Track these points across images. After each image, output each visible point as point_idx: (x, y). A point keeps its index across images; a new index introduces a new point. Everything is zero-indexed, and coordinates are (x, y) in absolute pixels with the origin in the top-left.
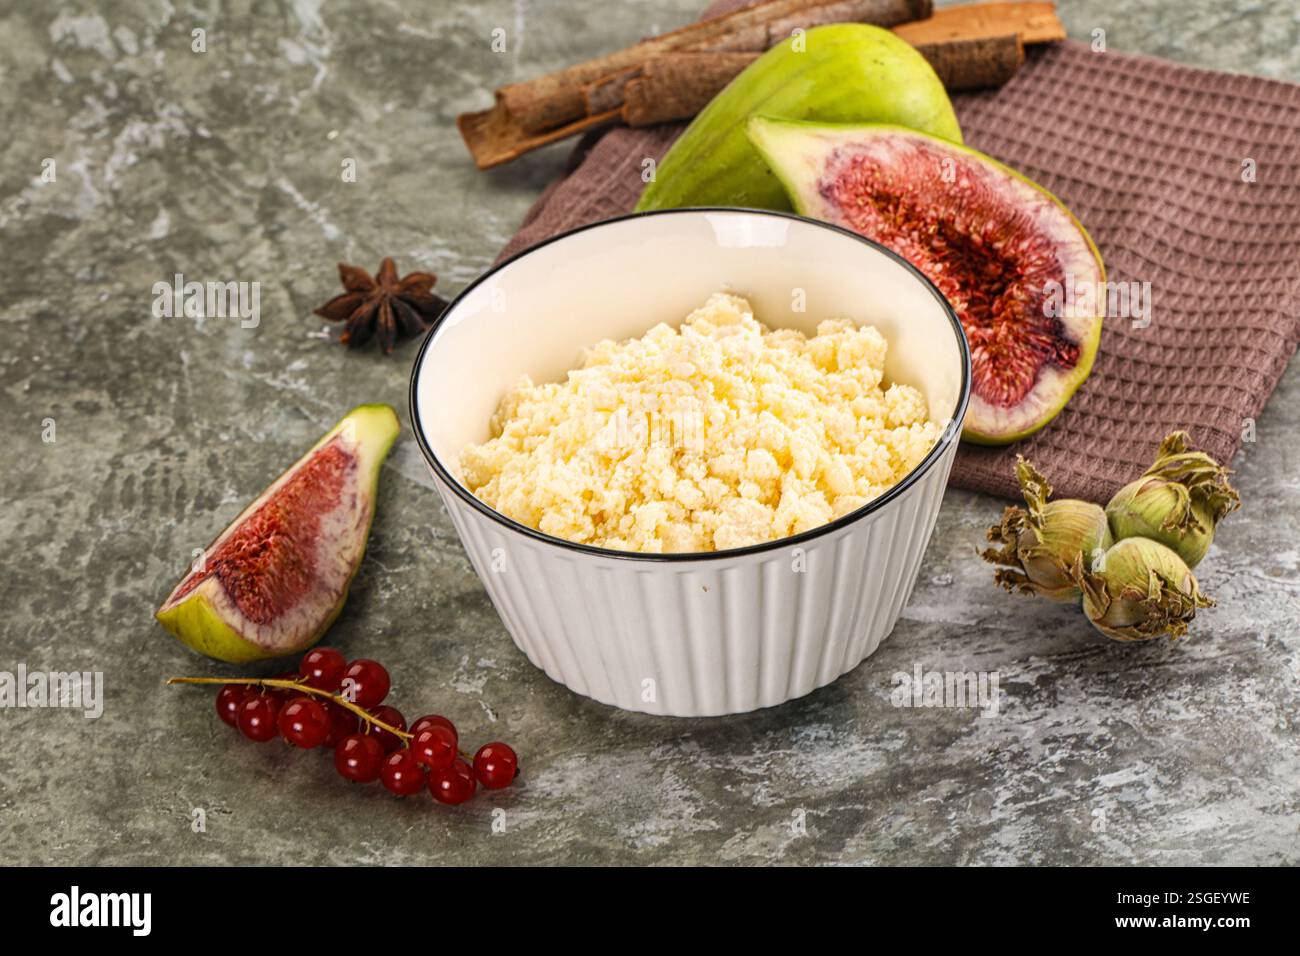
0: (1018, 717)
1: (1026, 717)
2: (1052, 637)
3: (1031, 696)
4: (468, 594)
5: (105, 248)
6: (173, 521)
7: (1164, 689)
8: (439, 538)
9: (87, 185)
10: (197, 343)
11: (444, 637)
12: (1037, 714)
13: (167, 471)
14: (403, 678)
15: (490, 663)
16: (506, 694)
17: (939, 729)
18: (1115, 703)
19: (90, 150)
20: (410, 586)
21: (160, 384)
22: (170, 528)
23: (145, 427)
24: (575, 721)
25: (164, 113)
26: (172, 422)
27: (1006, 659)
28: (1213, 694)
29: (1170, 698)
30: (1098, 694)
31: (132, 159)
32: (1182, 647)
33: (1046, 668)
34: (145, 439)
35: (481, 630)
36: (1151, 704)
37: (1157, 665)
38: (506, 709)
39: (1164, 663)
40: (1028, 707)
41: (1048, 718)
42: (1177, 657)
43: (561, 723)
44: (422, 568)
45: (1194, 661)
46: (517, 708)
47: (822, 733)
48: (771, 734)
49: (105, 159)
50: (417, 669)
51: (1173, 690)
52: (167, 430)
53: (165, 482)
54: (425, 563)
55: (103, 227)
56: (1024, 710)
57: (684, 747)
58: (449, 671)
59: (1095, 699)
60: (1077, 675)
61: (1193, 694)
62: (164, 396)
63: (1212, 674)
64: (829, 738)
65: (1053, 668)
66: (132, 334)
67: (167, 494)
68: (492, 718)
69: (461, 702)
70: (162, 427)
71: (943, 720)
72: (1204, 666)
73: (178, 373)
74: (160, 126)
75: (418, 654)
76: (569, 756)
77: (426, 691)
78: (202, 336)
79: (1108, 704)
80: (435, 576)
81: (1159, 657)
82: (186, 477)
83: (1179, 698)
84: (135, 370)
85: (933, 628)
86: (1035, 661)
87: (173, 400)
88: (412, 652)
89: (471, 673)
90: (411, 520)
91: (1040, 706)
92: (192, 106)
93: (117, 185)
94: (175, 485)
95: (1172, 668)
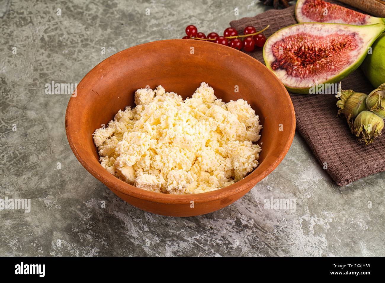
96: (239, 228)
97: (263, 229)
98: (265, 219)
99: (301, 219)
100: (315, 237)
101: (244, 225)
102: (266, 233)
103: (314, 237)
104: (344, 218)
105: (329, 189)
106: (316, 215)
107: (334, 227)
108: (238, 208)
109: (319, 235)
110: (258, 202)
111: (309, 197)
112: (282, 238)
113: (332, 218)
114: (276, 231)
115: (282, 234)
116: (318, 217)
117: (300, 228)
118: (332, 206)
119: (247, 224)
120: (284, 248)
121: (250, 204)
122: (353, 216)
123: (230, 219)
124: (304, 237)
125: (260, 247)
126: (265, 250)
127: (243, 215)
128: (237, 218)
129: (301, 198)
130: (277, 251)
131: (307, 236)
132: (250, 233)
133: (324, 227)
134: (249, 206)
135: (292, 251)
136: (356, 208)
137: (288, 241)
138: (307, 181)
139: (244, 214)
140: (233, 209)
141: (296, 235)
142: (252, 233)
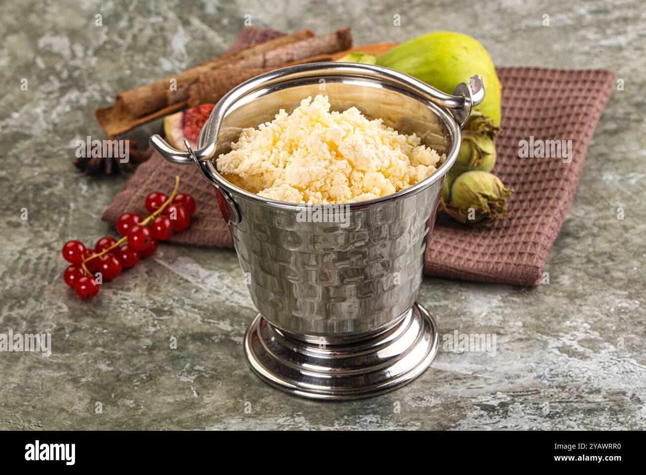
0: (484, 422)
1: (488, 422)
2: (512, 383)
3: (493, 412)
4: (197, 333)
5: (43, 150)
6: (46, 283)
7: (568, 415)
8: (188, 305)
9: (41, 119)
10: (81, 199)
11: (179, 353)
12: (495, 421)
13: (49, 258)
14: (152, 371)
15: (201, 368)
16: (206, 384)
17: (439, 423)
18: (540, 419)
19: (46, 103)
20: (167, 326)
21: (55, 217)
22: (44, 286)
23: (42, 237)
24: (241, 401)
25: (90, 88)
26: (57, 235)
27: (484, 393)
28: (595, 420)
29: (571, 420)
30: (531, 414)
31: (68, 109)
32: (583, 394)
33: (505, 398)
34: (41, 242)
35: (200, 352)
36: (559, 422)
37: (567, 402)
38: (205, 391)
39: (571, 402)
40: (491, 417)
41: (500, 423)
42: (579, 399)
43: (233, 401)
44: (175, 318)
45: (588, 402)
46: (210, 391)
47: (374, 420)
48: (346, 417)
49: (53, 107)
50: (160, 367)
51: (573, 416)
52: (54, 239)
53: (47, 264)
54: (177, 316)
55: (44, 140)
56: (488, 418)
57: (297, 419)
58: (178, 370)
59: (530, 416)
60: (522, 403)
61: (584, 419)
62: (56, 223)
63: (597, 410)
64: (377, 423)
65: (509, 398)
66: (47, 192)
67: (46, 270)
68: (195, 395)
69: (180, 386)
70: (52, 237)
71: (442, 419)
72: (593, 406)
73: (67, 213)
74: (87, 94)
75: (164, 360)
76: (233, 417)
77: (162, 378)
78: (84, 197)
79: (535, 420)
80: (181, 323)
81: (569, 398)
82: (59, 262)
83: (575, 421)
84: (43, 209)
85: (448, 374)
86: (499, 395)
87: (60, 225)
88: (160, 359)
89: (189, 372)
90: (175, 294)
91: (497, 417)
92: (106, 86)
93: (57, 121)
94: (52, 265)
95: (575, 405)
96: (498, 412)
97: (527, 391)
98: (511, 380)
99: (553, 350)
100: (600, 353)
101: (498, 405)
102: (539, 393)
103: (598, 355)
104: (596, 313)
105: (527, 301)
106: (561, 334)
107: (602, 329)
108: (459, 395)
109: (601, 348)
110: (470, 373)
111: (520, 324)
112: (566, 383)
113: (583, 323)
114: (546, 382)
115: (561, 379)
116: (567, 333)
117: (567, 358)
118: (561, 312)
119: (499, 401)
120: (587, 391)
121: (465, 381)
122: (602, 304)
123: (472, 412)
124: (588, 362)
125: (557, 410)
126: (570, 409)
127: (479, 397)
128: (477, 405)
129: (514, 332)
130: (584, 399)
131: (589, 359)
132: (521, 406)
133: (593, 337)
134: (469, 384)
135: (601, 385)
136: (591, 295)
137: (579, 379)
138: (489, 313)
139: (479, 395)
140: (455, 401)
141: (575, 368)
142: (523, 405)
